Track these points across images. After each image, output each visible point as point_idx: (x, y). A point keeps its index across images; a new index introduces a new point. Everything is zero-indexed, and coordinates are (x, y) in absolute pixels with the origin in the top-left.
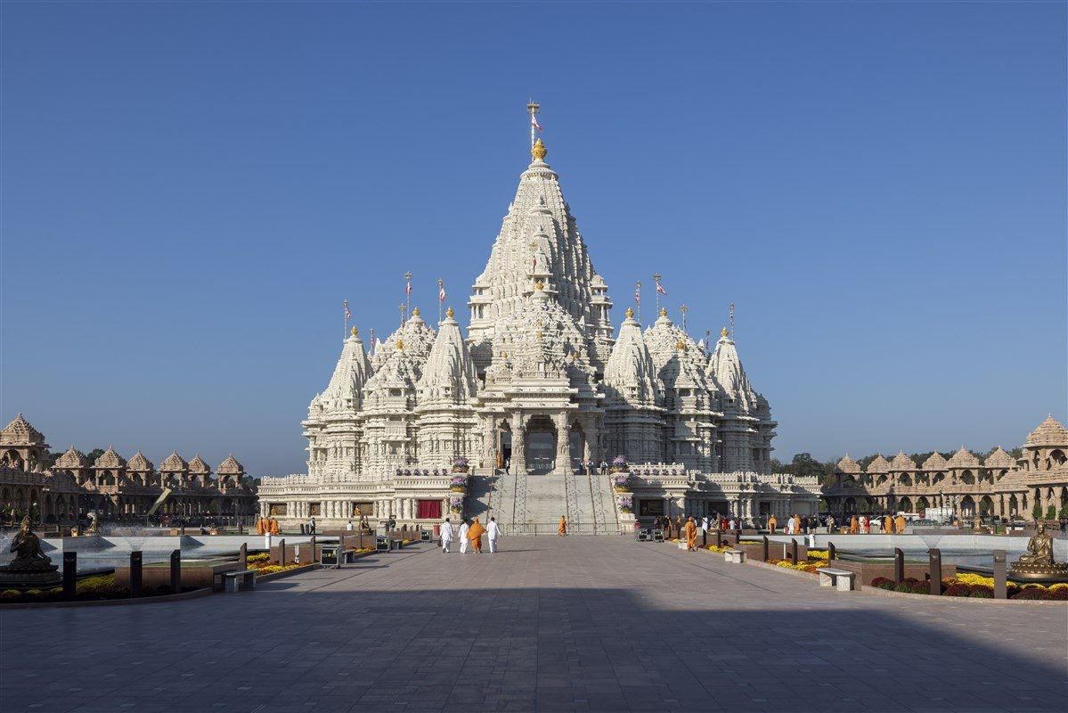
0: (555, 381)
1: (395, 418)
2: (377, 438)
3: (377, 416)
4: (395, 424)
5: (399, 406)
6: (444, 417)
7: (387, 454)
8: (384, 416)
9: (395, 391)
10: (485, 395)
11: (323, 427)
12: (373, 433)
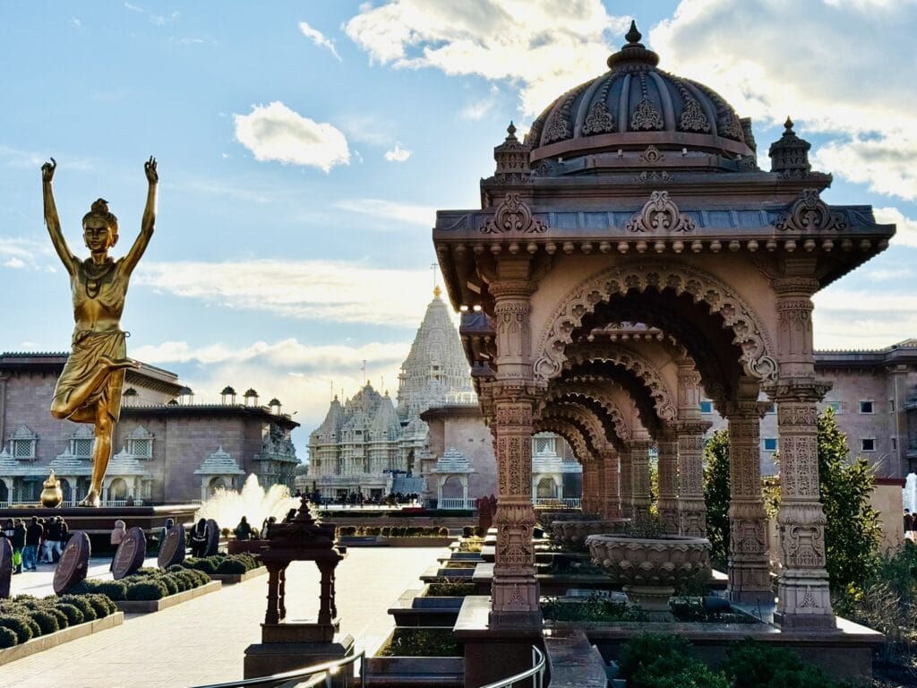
1: (358, 446)
2: (349, 456)
3: (349, 445)
4: (359, 449)
8: (353, 445)
9: (359, 432)
10: (403, 439)
11: (318, 448)
12: (347, 454)
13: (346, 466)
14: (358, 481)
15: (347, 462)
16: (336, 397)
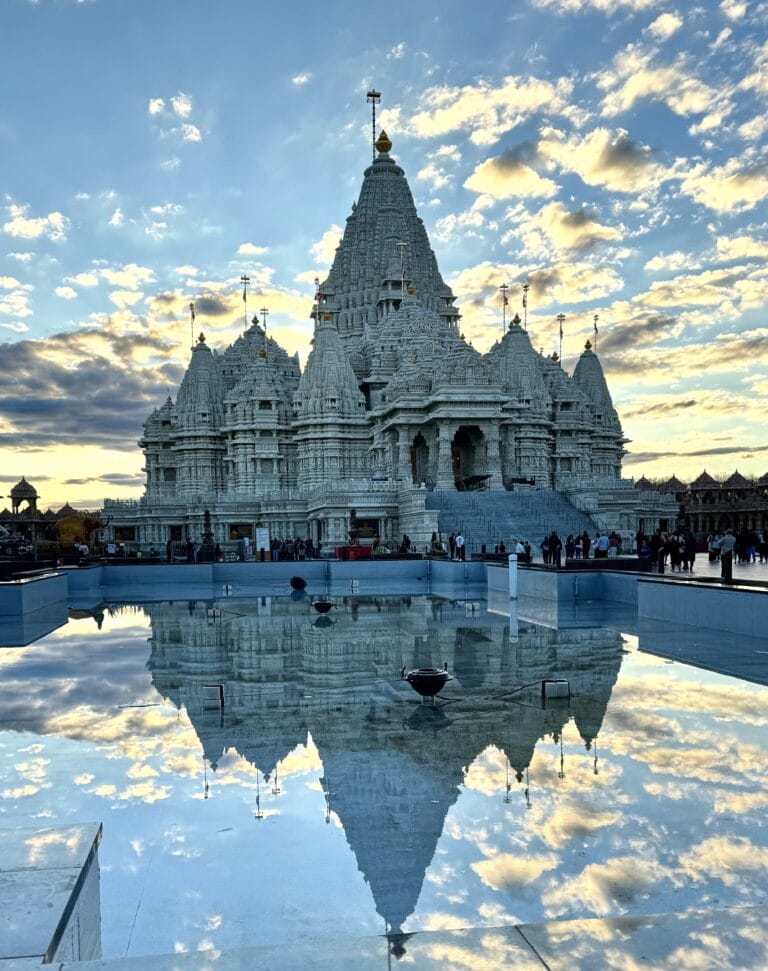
0: (486, 388)
1: (266, 433)
2: (245, 455)
3: (245, 431)
4: (267, 440)
5: (268, 420)
6: (330, 433)
7: (259, 473)
8: (253, 431)
9: (265, 404)
10: (401, 405)
11: (166, 445)
12: (241, 450)
13: (242, 478)
14: (285, 505)
15: (241, 467)
16: (202, 338)
